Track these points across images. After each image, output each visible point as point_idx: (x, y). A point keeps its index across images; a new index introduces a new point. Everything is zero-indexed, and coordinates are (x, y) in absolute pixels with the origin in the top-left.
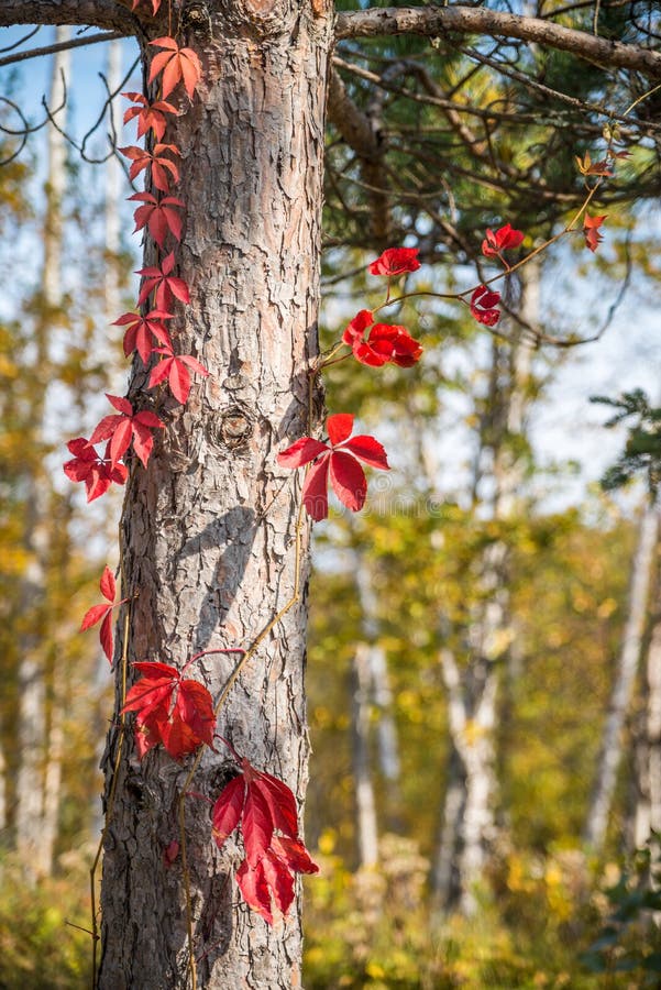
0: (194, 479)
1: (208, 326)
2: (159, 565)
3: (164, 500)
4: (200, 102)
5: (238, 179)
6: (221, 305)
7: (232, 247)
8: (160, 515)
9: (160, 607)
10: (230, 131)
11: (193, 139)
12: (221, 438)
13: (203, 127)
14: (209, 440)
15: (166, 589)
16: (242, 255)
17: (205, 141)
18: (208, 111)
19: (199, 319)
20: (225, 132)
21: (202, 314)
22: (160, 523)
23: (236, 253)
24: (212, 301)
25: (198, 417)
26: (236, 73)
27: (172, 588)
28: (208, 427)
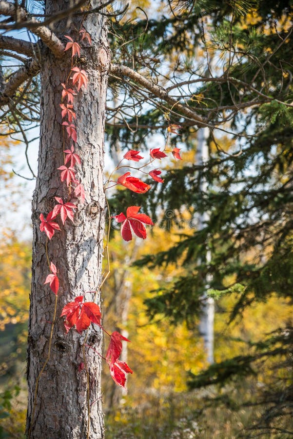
0: (81, 228)
1: (85, 173)
2: (69, 261)
3: (70, 237)
4: (82, 91)
5: (94, 121)
6: (88, 165)
7: (92, 145)
8: (68, 242)
9: (69, 276)
10: (91, 103)
11: (78, 103)
12: (90, 214)
13: (82, 100)
14: (86, 215)
15: (72, 269)
16: (94, 147)
17: (83, 105)
18: (84, 94)
19: (81, 170)
20: (90, 103)
21: (82, 168)
22: (68, 245)
23: (93, 147)
24: (85, 164)
25: (83, 206)
26: (94, 82)
27: (74, 269)
28: (87, 210)
